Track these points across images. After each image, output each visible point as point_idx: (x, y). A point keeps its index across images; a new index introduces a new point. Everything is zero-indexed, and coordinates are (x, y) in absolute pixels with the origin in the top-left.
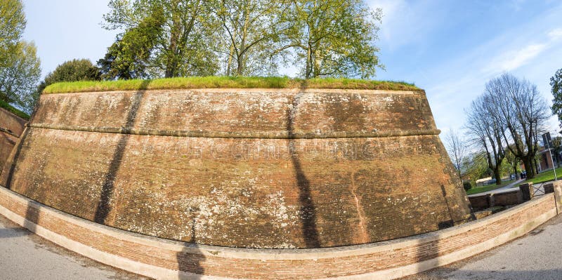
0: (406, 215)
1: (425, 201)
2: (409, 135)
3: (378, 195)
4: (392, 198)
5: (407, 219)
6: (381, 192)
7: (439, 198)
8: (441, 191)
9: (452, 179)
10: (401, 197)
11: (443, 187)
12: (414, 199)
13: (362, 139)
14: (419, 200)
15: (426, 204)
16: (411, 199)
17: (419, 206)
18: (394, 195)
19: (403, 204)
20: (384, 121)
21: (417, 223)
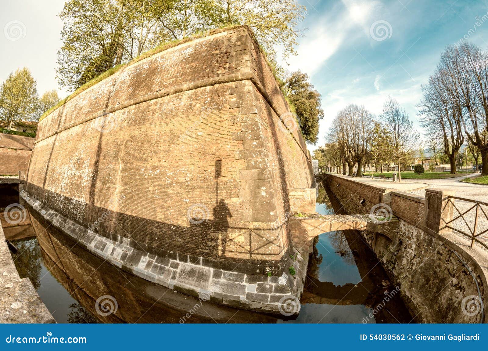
0: (153, 192)
1: (182, 179)
2: (196, 87)
3: (136, 163)
4: (146, 169)
5: (153, 198)
6: (138, 160)
7: (205, 180)
8: (214, 168)
9: (243, 151)
10: (155, 168)
11: (219, 164)
12: (168, 174)
13: (145, 104)
14: (175, 176)
15: (181, 184)
16: (164, 174)
17: (171, 184)
18: (148, 165)
19: (154, 178)
20: (173, 77)
21: (162, 207)
